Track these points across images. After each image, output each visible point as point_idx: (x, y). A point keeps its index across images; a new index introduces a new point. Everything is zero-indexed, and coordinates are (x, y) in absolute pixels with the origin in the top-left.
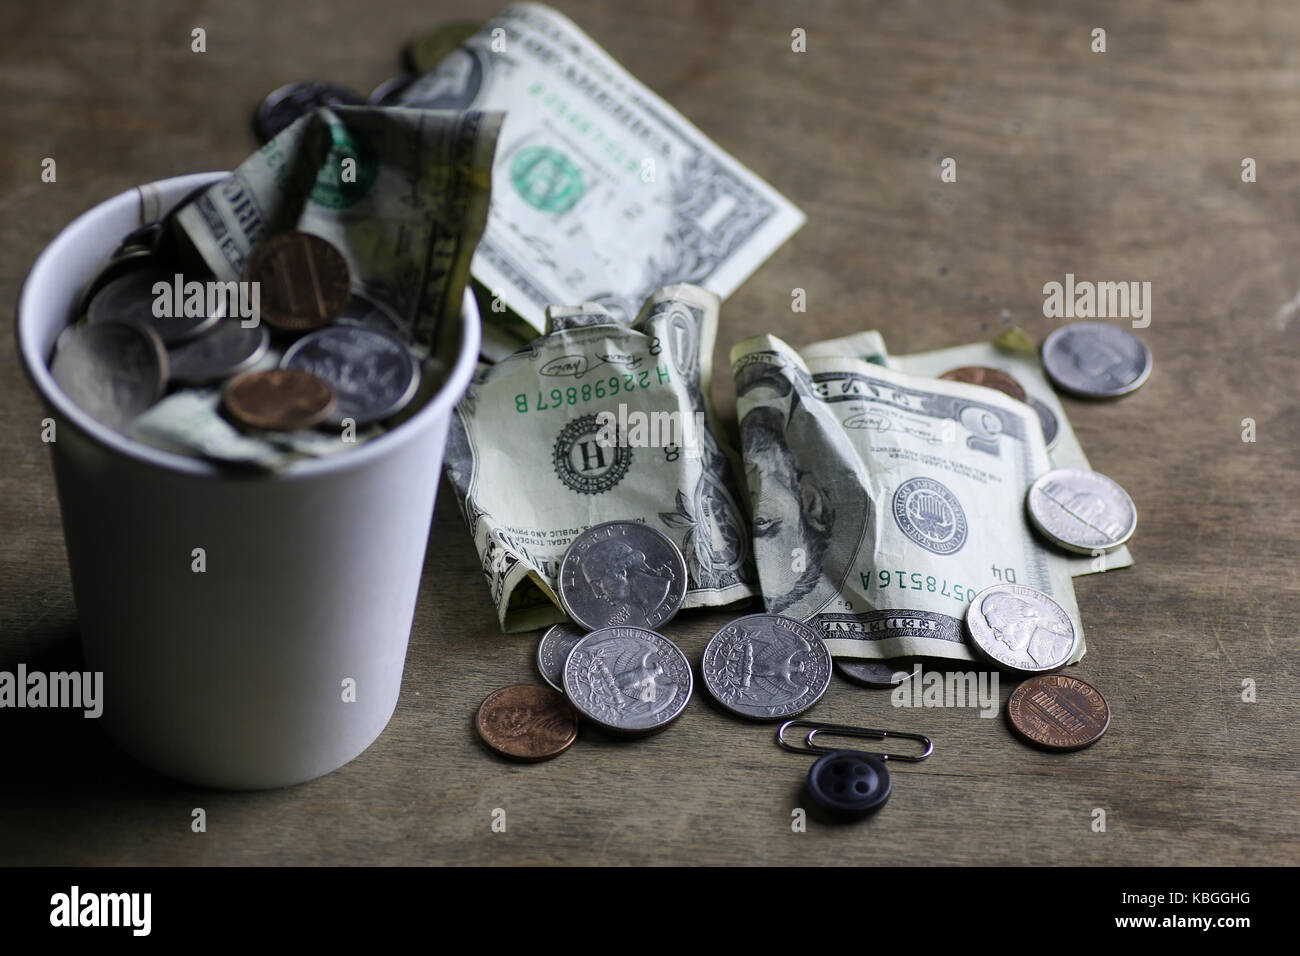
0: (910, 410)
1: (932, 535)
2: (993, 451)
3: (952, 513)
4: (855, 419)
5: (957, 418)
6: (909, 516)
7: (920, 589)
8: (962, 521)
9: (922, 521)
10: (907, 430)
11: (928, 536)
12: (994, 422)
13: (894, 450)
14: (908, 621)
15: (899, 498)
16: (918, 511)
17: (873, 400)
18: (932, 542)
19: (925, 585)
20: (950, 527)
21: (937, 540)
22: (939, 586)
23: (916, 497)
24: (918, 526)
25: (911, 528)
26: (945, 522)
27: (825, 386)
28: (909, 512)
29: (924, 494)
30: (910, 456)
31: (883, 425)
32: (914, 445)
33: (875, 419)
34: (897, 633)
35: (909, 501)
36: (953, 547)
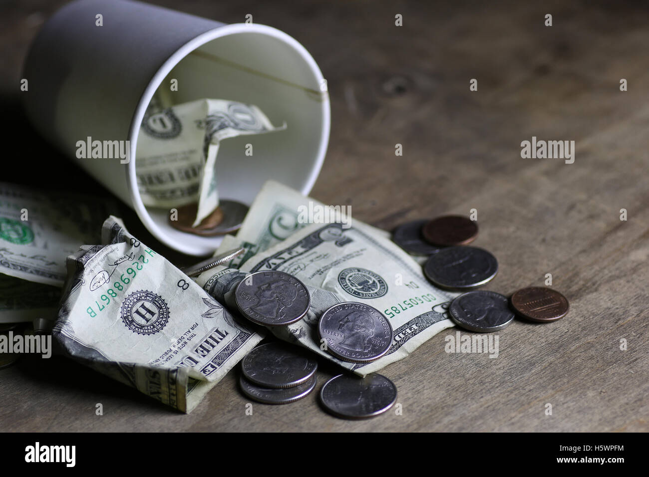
0: (302, 254)
1: (373, 290)
2: (349, 241)
4: (289, 271)
5: (321, 241)
6: (356, 290)
7: (394, 315)
9: (363, 288)
10: (312, 261)
11: (372, 292)
12: (335, 231)
13: (318, 271)
14: (404, 332)
15: (344, 286)
16: (357, 285)
17: (285, 262)
18: (376, 293)
19: (394, 312)
20: (374, 282)
21: (376, 291)
22: (399, 308)
23: (349, 280)
24: (364, 291)
25: (363, 294)
28: (354, 288)
29: (351, 276)
30: (327, 268)
31: (302, 266)
32: (322, 264)
33: (296, 267)
34: (405, 340)
35: (349, 284)
36: (385, 288)
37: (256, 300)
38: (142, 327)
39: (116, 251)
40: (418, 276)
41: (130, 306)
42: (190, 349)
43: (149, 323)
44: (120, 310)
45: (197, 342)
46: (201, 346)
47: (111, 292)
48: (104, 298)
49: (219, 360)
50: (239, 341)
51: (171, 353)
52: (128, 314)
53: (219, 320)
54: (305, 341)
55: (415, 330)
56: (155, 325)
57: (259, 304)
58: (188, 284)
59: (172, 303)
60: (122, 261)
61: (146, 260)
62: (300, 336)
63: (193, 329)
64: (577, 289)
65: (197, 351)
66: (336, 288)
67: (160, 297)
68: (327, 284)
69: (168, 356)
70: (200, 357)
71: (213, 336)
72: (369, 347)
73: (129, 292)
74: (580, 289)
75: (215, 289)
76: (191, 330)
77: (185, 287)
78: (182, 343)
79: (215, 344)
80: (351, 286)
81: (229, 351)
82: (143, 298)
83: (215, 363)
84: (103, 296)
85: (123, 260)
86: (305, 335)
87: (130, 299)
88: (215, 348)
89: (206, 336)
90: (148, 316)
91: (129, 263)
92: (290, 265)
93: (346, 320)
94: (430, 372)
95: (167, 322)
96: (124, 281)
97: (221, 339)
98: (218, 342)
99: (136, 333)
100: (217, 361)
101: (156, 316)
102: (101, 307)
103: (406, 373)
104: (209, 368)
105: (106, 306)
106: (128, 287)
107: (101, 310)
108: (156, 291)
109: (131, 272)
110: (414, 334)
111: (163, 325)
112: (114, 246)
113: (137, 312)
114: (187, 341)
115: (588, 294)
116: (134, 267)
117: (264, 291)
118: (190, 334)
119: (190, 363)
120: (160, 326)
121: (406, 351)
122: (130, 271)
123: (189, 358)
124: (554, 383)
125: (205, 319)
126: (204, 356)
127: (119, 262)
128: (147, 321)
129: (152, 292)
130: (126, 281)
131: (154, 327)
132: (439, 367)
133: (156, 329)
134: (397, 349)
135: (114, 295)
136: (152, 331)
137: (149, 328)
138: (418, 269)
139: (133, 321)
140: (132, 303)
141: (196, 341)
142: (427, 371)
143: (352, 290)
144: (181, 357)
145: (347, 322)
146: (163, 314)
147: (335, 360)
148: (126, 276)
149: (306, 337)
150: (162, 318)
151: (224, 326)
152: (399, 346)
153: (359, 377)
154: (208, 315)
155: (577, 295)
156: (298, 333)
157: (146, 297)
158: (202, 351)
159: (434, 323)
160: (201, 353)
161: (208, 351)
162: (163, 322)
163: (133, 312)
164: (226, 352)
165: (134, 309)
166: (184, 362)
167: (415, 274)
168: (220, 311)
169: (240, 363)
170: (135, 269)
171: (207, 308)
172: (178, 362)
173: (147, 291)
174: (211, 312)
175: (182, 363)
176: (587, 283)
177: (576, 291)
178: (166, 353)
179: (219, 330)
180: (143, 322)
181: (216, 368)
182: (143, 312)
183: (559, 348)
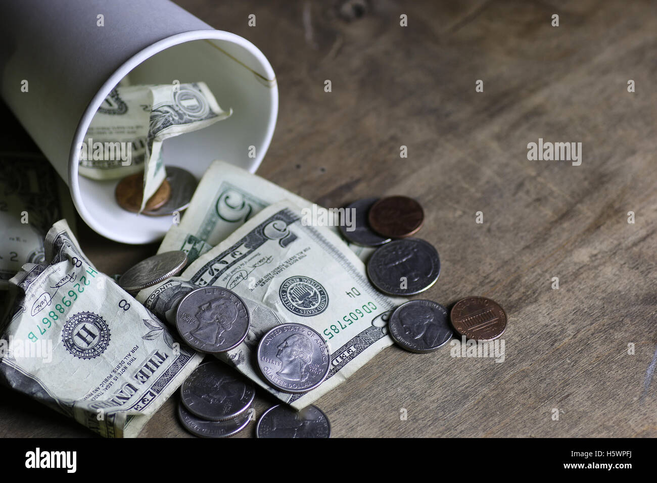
0: (245, 256)
1: (313, 305)
2: (293, 238)
3: (310, 285)
4: (229, 284)
5: (265, 239)
6: (296, 306)
7: (333, 336)
8: (316, 284)
9: (303, 303)
10: (255, 266)
11: (312, 307)
12: (280, 224)
13: (260, 282)
14: (342, 355)
15: (285, 301)
16: (297, 300)
17: (228, 268)
18: (316, 308)
19: (333, 332)
20: (315, 293)
21: (317, 305)
22: (339, 327)
23: (290, 293)
24: (305, 307)
25: (303, 311)
26: (311, 292)
27: (202, 280)
28: (294, 304)
29: (292, 289)
30: (269, 278)
31: (244, 274)
32: (265, 270)
33: (238, 275)
34: (342, 365)
35: (290, 299)
36: (325, 301)
37: (197, 323)
38: (83, 350)
39: (58, 271)
40: (360, 277)
41: (71, 329)
42: (129, 375)
43: (90, 346)
44: (62, 333)
45: (137, 367)
46: (141, 372)
47: (52, 314)
48: (46, 321)
49: (158, 387)
50: (179, 364)
51: (111, 380)
52: (70, 337)
53: (159, 342)
54: (244, 368)
55: (353, 353)
56: (96, 348)
57: (198, 329)
58: (129, 304)
59: (114, 325)
60: (63, 282)
61: (87, 282)
62: (239, 362)
63: (133, 352)
64: (517, 298)
65: (136, 377)
66: (276, 305)
67: (102, 318)
68: (268, 298)
69: (108, 383)
70: (140, 384)
71: (153, 359)
72: (306, 376)
73: (70, 314)
74: (520, 299)
75: (157, 306)
76: (131, 353)
77: (126, 308)
78: (122, 368)
79: (154, 368)
80: (291, 302)
81: (168, 376)
82: (84, 319)
83: (154, 390)
84: (44, 319)
85: (65, 281)
86: (243, 359)
87: (72, 321)
88: (155, 373)
89: (146, 360)
90: (89, 338)
91: (70, 285)
92: (232, 272)
93: (284, 344)
94: (365, 403)
95: (108, 345)
96: (65, 304)
97: (161, 363)
98: (157, 366)
99: (77, 358)
100: (156, 388)
101: (97, 339)
102: (43, 331)
103: (342, 403)
104: (149, 397)
105: (47, 329)
106: (69, 310)
107: (42, 334)
108: (97, 311)
109: (73, 294)
110: (352, 357)
111: (104, 349)
112: (55, 267)
113: (79, 335)
114: (127, 366)
115: (527, 305)
116: (76, 289)
117: (204, 311)
118: (131, 358)
119: (130, 390)
120: (100, 349)
121: (343, 376)
122: (71, 293)
123: (129, 385)
124: (485, 423)
125: (145, 341)
126: (144, 382)
127: (60, 284)
128: (88, 344)
129: (93, 313)
130: (68, 303)
131: (95, 350)
132: (374, 396)
133: (97, 353)
134: (334, 373)
135: (55, 317)
136: (92, 355)
137: (90, 351)
138: (360, 267)
139: (74, 344)
140: (73, 326)
141: (137, 365)
142: (362, 401)
143: (293, 306)
144: (121, 384)
145: (285, 347)
146: (104, 337)
147: (273, 391)
148: (67, 298)
149: (245, 363)
150: (103, 341)
151: (163, 349)
152: (336, 370)
153: (294, 410)
154: (149, 337)
155: (515, 307)
156: (237, 358)
157: (87, 318)
158: (142, 377)
159: (372, 343)
160: (141, 379)
161: (148, 377)
162: (104, 345)
163: (74, 334)
164: (166, 378)
165: (75, 332)
166: (124, 390)
167: (358, 275)
168: (160, 332)
169: (179, 390)
170: (76, 292)
171: (147, 330)
172: (118, 390)
173: (88, 312)
174: (152, 334)
175: (121, 392)
176: (528, 291)
177: (516, 300)
178: (106, 380)
179: (159, 352)
180: (84, 345)
181: (155, 396)
182: (84, 334)
183: (494, 376)
